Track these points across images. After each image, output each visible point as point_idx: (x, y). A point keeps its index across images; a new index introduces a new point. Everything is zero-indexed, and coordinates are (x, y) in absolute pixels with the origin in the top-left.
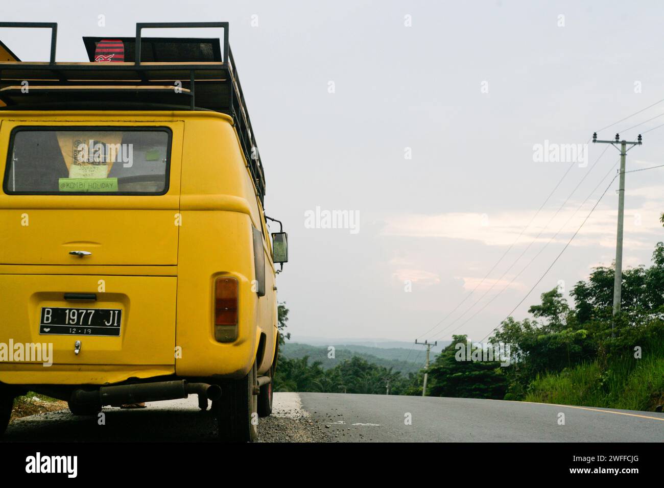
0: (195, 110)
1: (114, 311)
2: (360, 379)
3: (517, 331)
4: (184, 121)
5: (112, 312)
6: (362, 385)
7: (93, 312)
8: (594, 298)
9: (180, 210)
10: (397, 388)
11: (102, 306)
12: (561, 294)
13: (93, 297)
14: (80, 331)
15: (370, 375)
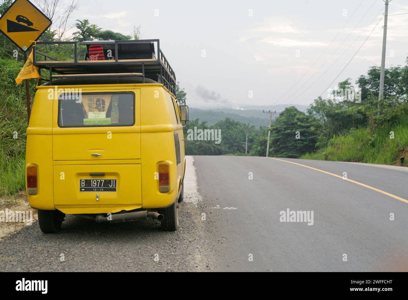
0: (146, 83)
1: (113, 180)
2: (230, 131)
3: (324, 106)
4: (140, 89)
5: (112, 181)
6: (232, 135)
7: (104, 181)
8: (370, 85)
9: (141, 133)
10: (252, 137)
11: (107, 178)
12: (350, 83)
13: (103, 175)
14: (98, 190)
15: (237, 128)
